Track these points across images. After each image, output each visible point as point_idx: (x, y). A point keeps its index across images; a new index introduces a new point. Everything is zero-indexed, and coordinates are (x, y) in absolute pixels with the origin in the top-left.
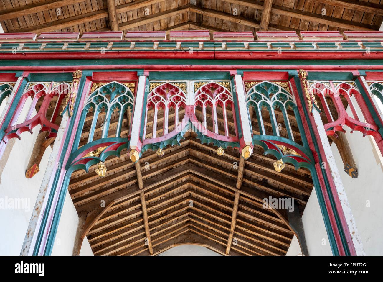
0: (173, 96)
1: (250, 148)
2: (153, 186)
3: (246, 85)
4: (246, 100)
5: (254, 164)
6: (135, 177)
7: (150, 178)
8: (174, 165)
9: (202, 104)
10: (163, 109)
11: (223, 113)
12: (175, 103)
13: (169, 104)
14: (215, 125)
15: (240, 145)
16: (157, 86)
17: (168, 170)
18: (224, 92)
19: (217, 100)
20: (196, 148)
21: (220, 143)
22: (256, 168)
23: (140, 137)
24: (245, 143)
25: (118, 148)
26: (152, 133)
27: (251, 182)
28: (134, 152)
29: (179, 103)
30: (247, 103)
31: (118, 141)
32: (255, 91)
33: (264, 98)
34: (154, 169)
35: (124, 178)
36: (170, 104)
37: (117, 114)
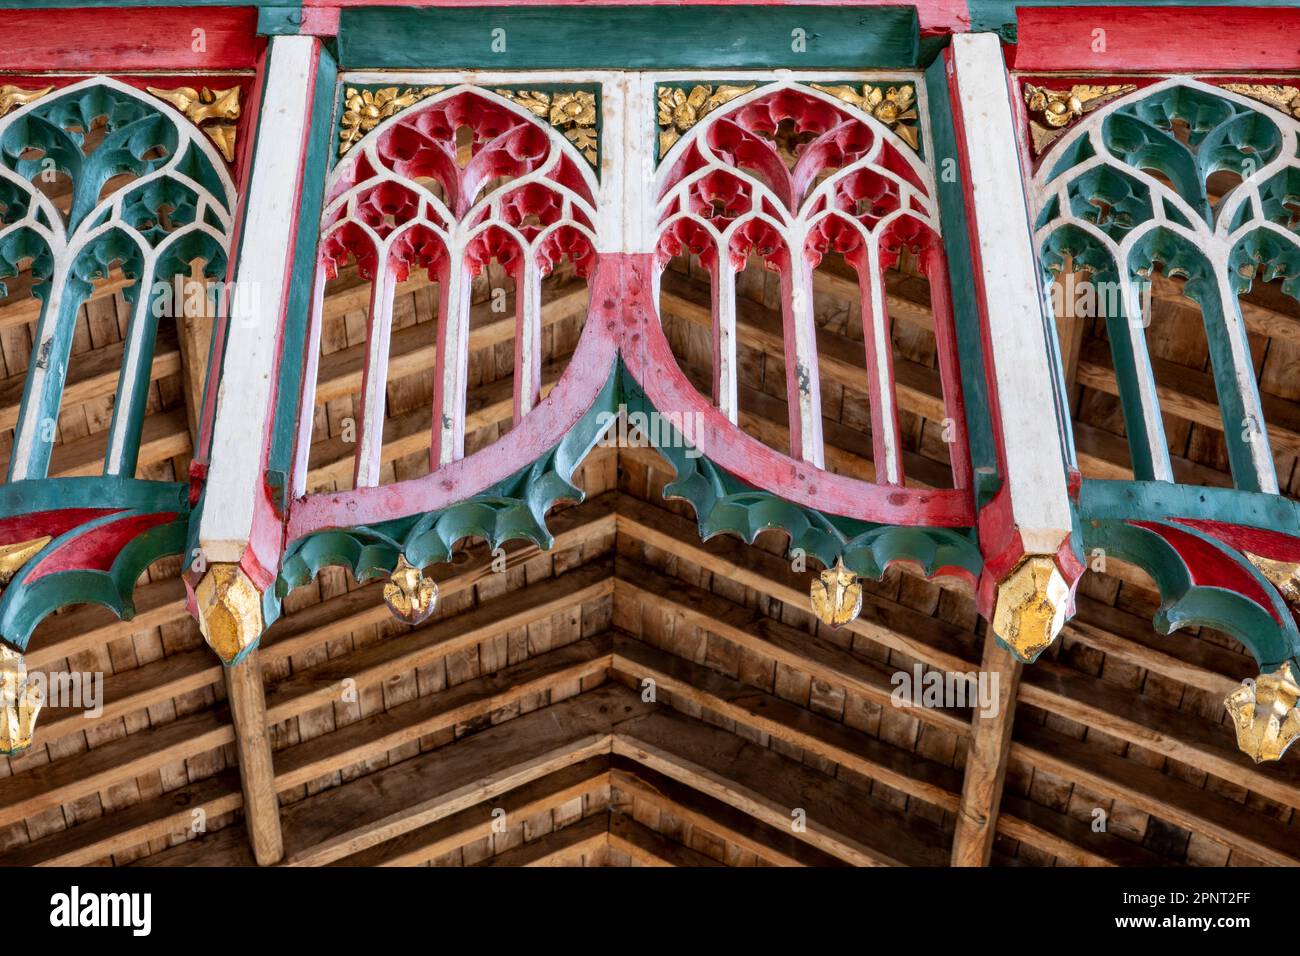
0: (499, 184)
1: (1056, 574)
2: (347, 844)
3: (1033, 106)
4: (1034, 220)
5: (1084, 713)
6: (228, 776)
7: (331, 788)
8: (498, 702)
9: (714, 243)
10: (433, 276)
11: (859, 318)
12: (521, 239)
13: (478, 241)
14: (803, 404)
15: (982, 553)
16: (396, 111)
17: (458, 733)
18: (870, 160)
19: (823, 214)
20: (660, 579)
21: (838, 533)
22: (1101, 744)
23: (268, 475)
24: (1018, 538)
25: (123, 552)
26: (352, 459)
27: (1063, 844)
28: (230, 582)
29: (545, 233)
30: (1039, 246)
31: (119, 503)
32: (1103, 156)
33: (1167, 205)
34: (359, 722)
35: (152, 779)
36: (481, 243)
37: (110, 315)
